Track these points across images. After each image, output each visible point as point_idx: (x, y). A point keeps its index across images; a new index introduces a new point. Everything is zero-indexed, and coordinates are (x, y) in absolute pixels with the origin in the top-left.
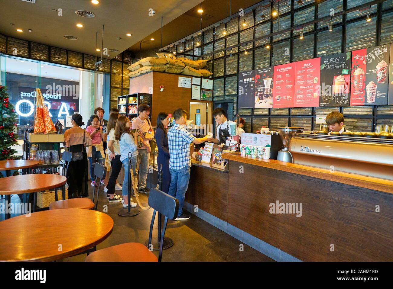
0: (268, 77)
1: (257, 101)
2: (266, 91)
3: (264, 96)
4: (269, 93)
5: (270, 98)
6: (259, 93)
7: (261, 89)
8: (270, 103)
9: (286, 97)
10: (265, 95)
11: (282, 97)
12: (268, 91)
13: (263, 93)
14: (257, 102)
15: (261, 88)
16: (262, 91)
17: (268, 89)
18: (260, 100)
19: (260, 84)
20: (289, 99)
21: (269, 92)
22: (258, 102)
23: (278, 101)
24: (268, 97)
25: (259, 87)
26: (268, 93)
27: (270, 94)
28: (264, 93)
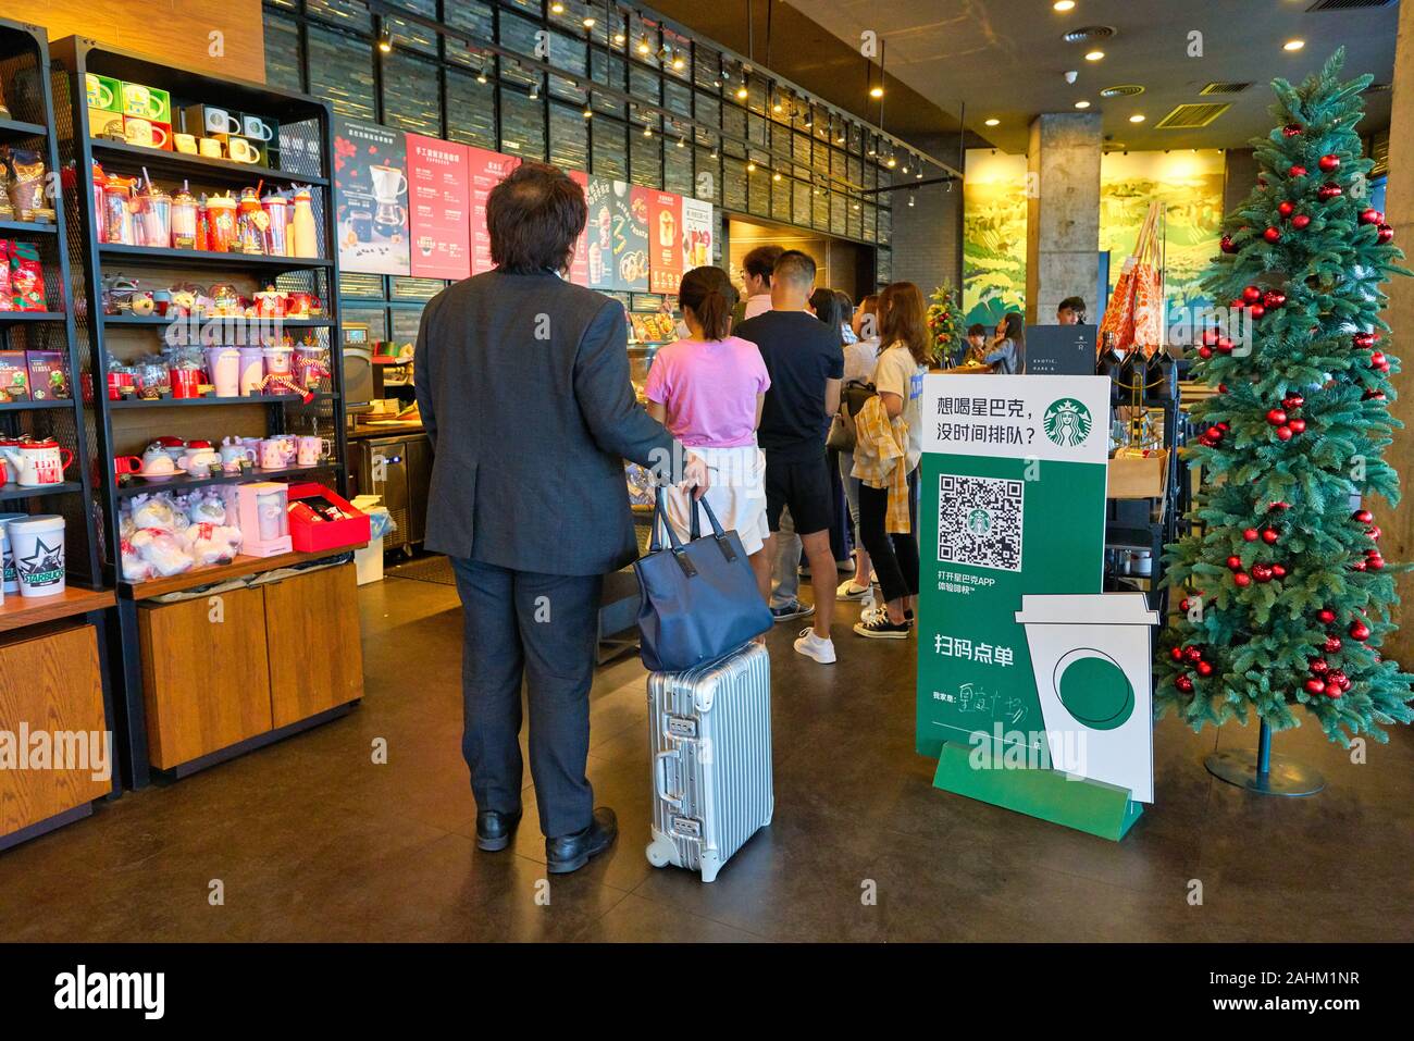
0: (387, 161)
1: (346, 241)
2: (381, 212)
3: (376, 229)
4: (394, 223)
5: (397, 240)
6: (352, 214)
7: (360, 201)
8: (401, 258)
9: (447, 247)
10: (380, 228)
11: (437, 246)
12: (389, 214)
13: (369, 217)
14: (345, 244)
15: (362, 196)
16: (366, 209)
17: (391, 208)
18: (360, 240)
19: (355, 180)
20: (456, 252)
21: (392, 217)
22: (351, 247)
23: (425, 253)
24: (389, 236)
25: (354, 190)
26: (391, 221)
27: (397, 226)
28: (374, 216)
